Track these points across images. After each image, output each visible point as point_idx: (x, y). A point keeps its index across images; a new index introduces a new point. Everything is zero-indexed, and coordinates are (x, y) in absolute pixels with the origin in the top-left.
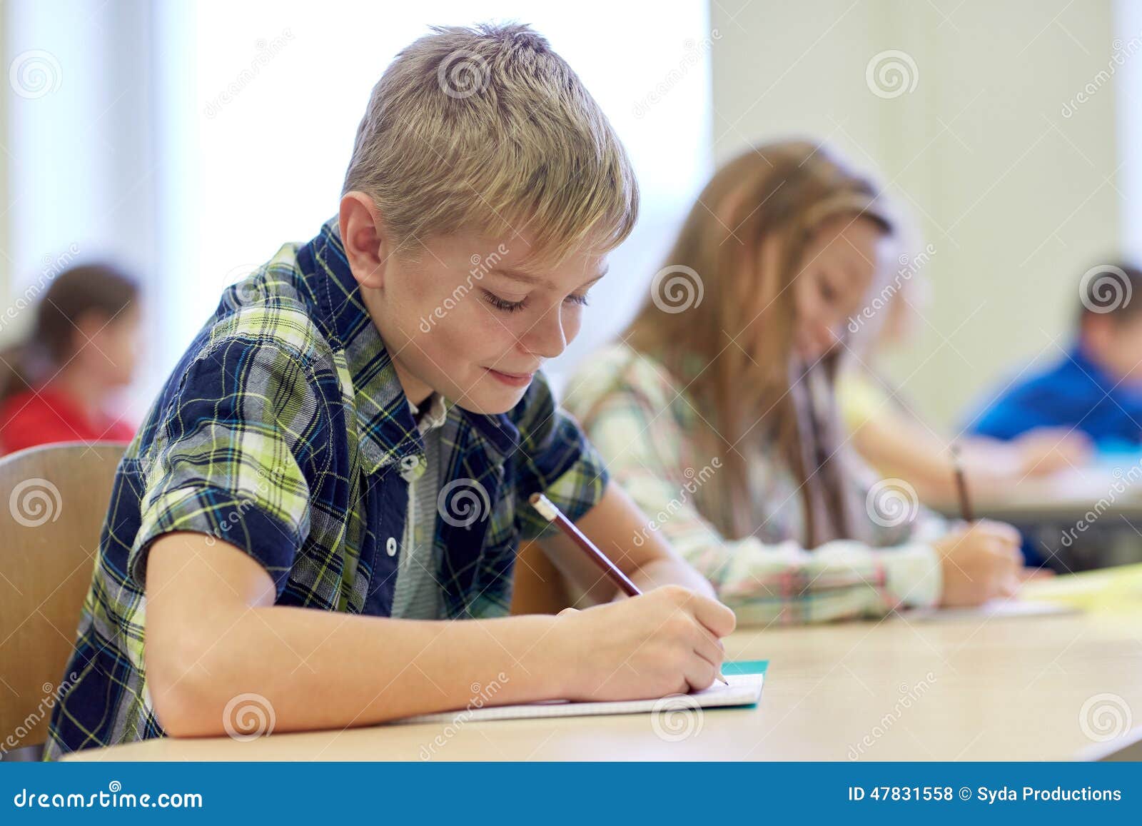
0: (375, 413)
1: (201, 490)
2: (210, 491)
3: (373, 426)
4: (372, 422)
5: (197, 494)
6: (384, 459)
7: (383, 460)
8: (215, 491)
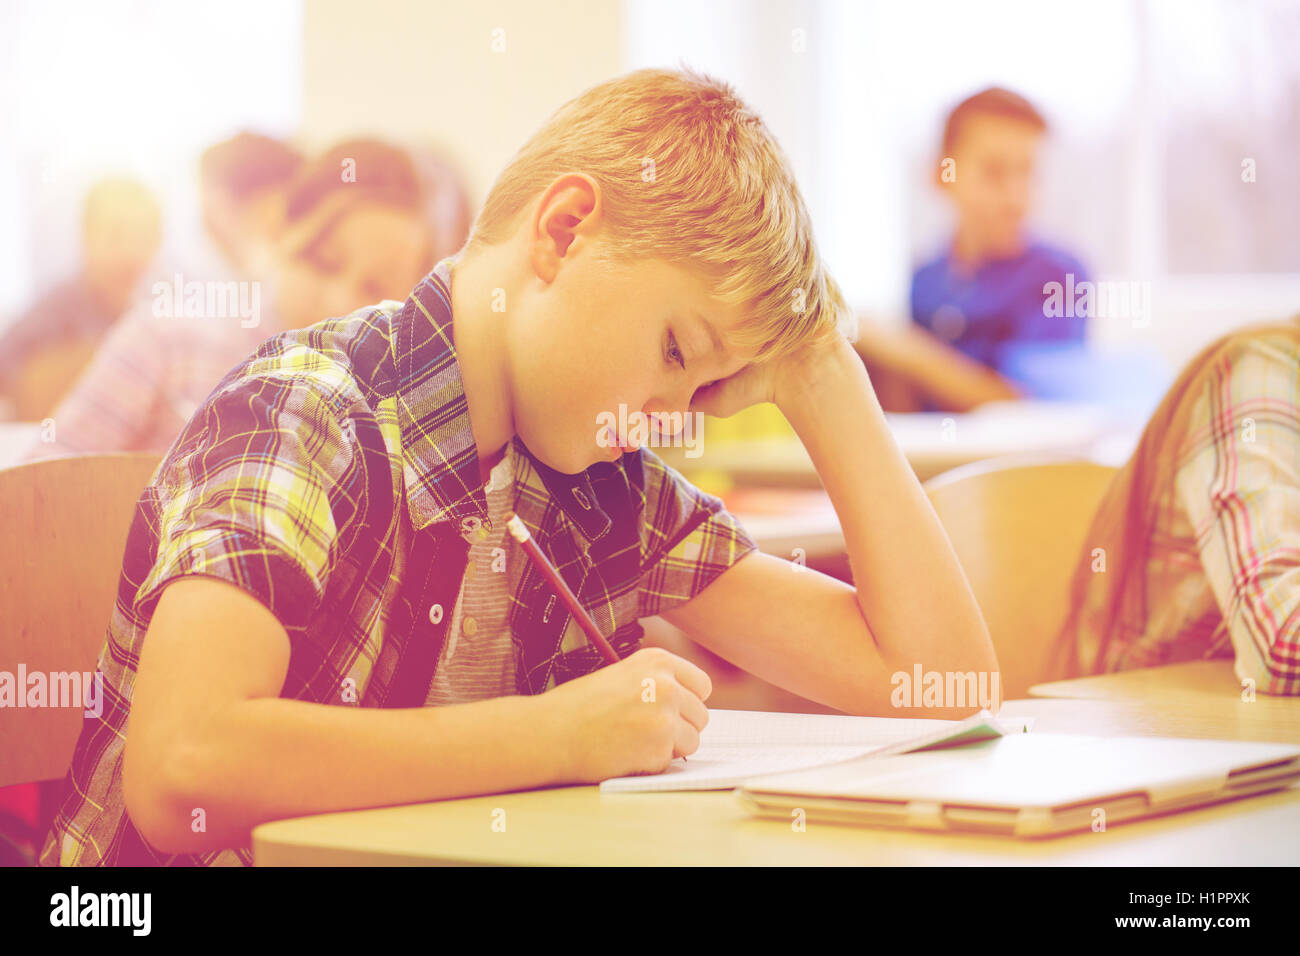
0: (438, 463)
1: (227, 533)
2: (237, 536)
3: (432, 477)
4: (432, 472)
5: (224, 537)
6: (439, 516)
7: (437, 516)
8: (242, 536)
